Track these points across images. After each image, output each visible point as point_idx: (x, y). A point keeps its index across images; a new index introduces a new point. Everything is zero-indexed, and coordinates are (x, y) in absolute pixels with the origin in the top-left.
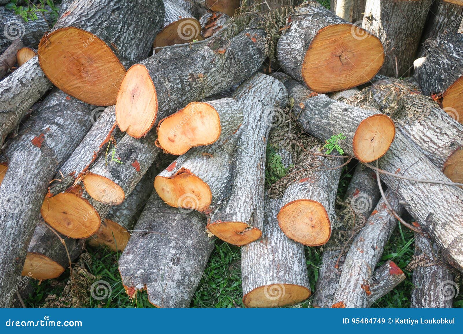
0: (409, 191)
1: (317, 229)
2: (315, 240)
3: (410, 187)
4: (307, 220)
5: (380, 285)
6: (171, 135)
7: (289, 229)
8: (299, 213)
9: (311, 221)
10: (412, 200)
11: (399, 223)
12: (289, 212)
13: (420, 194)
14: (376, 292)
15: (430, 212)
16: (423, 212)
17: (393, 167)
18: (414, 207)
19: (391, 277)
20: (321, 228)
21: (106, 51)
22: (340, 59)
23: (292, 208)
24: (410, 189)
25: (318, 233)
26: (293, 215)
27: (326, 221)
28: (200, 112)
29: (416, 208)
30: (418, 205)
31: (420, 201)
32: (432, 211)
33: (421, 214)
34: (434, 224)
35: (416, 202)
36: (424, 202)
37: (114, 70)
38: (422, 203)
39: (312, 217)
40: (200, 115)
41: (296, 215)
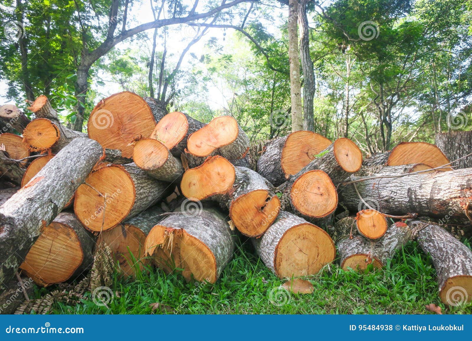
0: (388, 189)
1: (325, 197)
2: (326, 208)
3: (387, 186)
4: (316, 191)
5: (392, 235)
6: (198, 143)
7: (302, 205)
8: (308, 185)
9: (319, 190)
10: (392, 192)
11: (391, 219)
12: (299, 187)
13: (396, 184)
14: (391, 240)
15: (407, 188)
16: (403, 192)
17: (370, 185)
18: (395, 196)
19: (399, 229)
20: (329, 194)
21: (146, 109)
22: (308, 156)
23: (301, 182)
24: (387, 187)
25: (327, 200)
26: (303, 189)
27: (330, 186)
28: (222, 123)
29: (397, 194)
30: (398, 192)
31: (398, 188)
32: (409, 186)
33: (403, 196)
34: (414, 193)
35: (395, 191)
36: (401, 187)
37: (148, 126)
38: (400, 188)
39: (319, 186)
40: (222, 125)
41: (306, 188)
